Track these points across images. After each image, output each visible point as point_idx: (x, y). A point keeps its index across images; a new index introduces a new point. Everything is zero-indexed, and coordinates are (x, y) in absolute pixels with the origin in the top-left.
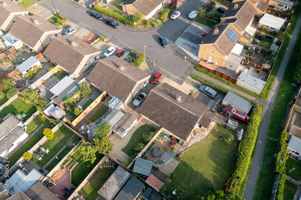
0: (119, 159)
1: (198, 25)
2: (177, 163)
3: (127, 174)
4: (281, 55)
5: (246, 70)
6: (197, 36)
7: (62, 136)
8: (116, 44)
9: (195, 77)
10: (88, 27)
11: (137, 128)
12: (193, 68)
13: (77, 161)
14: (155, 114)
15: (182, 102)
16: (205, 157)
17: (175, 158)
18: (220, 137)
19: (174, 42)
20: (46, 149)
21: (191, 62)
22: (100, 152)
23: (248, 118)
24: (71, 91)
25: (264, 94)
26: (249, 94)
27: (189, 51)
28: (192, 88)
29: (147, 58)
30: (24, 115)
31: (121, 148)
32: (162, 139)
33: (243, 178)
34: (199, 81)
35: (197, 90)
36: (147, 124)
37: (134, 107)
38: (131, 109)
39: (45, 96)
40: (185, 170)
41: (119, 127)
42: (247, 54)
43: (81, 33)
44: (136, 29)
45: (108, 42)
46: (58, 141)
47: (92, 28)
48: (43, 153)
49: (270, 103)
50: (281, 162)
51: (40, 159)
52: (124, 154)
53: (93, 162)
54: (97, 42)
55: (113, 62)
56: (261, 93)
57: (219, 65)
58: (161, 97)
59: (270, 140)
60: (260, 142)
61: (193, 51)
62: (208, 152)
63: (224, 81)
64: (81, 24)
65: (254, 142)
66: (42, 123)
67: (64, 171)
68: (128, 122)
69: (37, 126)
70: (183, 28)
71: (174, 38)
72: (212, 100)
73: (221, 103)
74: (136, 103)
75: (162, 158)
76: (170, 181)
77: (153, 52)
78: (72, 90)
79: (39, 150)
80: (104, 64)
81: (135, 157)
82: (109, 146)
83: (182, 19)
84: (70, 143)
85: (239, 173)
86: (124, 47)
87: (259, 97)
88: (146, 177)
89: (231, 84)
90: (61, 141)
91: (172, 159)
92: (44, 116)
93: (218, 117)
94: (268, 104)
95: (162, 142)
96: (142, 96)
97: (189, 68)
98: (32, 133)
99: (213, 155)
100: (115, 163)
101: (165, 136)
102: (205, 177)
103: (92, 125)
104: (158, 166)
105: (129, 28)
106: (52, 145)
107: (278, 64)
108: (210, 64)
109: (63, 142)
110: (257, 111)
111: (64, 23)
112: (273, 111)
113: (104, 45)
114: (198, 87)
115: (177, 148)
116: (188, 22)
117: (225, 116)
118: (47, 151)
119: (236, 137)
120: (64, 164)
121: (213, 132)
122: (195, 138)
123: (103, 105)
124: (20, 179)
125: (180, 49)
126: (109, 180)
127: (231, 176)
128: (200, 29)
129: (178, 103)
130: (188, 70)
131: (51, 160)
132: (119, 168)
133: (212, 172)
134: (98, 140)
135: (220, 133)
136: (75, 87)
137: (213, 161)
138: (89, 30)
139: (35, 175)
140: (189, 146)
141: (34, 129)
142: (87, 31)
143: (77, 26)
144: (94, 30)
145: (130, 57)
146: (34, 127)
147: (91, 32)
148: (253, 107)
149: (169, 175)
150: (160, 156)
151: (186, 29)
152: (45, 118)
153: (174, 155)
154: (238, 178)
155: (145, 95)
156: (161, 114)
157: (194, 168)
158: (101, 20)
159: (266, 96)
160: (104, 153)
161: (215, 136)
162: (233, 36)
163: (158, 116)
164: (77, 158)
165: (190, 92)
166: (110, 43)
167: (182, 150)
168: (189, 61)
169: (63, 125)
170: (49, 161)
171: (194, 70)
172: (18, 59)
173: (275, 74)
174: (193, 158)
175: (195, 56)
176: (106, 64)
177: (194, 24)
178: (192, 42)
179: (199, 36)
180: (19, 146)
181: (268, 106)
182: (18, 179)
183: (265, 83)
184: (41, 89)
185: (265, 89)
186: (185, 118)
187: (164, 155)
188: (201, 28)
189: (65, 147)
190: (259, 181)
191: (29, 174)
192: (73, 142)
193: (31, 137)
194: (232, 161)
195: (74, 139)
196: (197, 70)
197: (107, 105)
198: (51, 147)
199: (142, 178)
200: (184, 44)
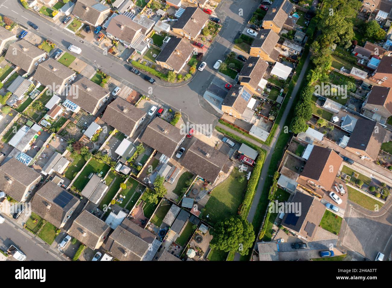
0: (172, 198)
1: (221, 75)
2: (209, 197)
3: (179, 209)
4: (285, 104)
5: (257, 120)
6: (220, 88)
7: (131, 186)
8: (156, 102)
9: (219, 130)
10: (129, 84)
11: (181, 175)
12: (218, 121)
13: (145, 202)
14: (192, 166)
15: (210, 157)
16: (226, 192)
17: (207, 194)
18: (236, 178)
19: (203, 96)
20: (123, 196)
21: (216, 116)
22: (160, 196)
23: (255, 163)
24: (131, 152)
25: (268, 141)
26: (258, 142)
27: (215, 105)
28: (217, 139)
29: (182, 114)
30: (102, 173)
31: (172, 190)
32: (198, 182)
33: (249, 205)
34: (222, 133)
35: (221, 141)
36: (187, 172)
37: (177, 159)
38: (175, 161)
39: (111, 155)
40: (213, 201)
41: (170, 177)
42: (259, 104)
43: (125, 91)
44: (170, 84)
45: (149, 100)
46: (130, 189)
47: (133, 85)
48: (122, 198)
49: (272, 148)
50: (272, 193)
51: (121, 203)
52: (174, 194)
53: (156, 204)
54: (140, 101)
55: (158, 126)
56: (266, 141)
57: (237, 117)
58: (195, 154)
59: (268, 177)
60: (262, 179)
61: (218, 104)
62: (228, 188)
63: (241, 131)
64: (122, 81)
65: (257, 180)
66: (115, 176)
67: (138, 209)
68: (175, 173)
69: (112, 179)
70: (210, 79)
71: (202, 92)
72: (231, 149)
73: (237, 151)
74: (178, 156)
75: (199, 195)
76: (205, 210)
77: (186, 108)
78: (132, 150)
79: (118, 197)
80: (152, 130)
81: (182, 197)
82: (165, 192)
83: (208, 69)
84: (138, 190)
85: (245, 202)
86: (163, 104)
87: (265, 144)
88: (190, 209)
89: (246, 134)
90: (131, 189)
91: (206, 195)
92: (115, 172)
93: (235, 162)
94: (270, 149)
95: (198, 184)
96: (182, 151)
97: (215, 121)
98: (110, 185)
99: (231, 190)
100: (170, 201)
101: (200, 180)
102: (226, 205)
103: (150, 175)
104: (197, 200)
105: (165, 84)
106: (126, 193)
107: (282, 113)
108: (231, 117)
109: (132, 190)
110: (260, 158)
111: (109, 81)
112: (273, 155)
113: (147, 103)
114: (221, 138)
115: (209, 187)
116: (213, 72)
117: (240, 161)
118: (124, 197)
119: (246, 178)
120: (137, 205)
121: (232, 174)
122: (220, 179)
123: (155, 159)
124: (114, 218)
125: (208, 103)
126: (168, 213)
127: (242, 203)
128: (223, 81)
129: (207, 159)
130: (214, 123)
131: (128, 203)
132: (173, 205)
133: (231, 202)
134: (157, 189)
135: (236, 174)
136: (133, 148)
137: (231, 194)
138: (131, 87)
139: (122, 215)
140: (216, 185)
141: (111, 182)
142: (129, 88)
143: (120, 83)
144: (136, 87)
145: (168, 114)
146: (110, 180)
147: (133, 89)
148: (258, 155)
149: (204, 206)
150: (198, 194)
151: (211, 81)
152: (116, 173)
153: (207, 192)
154: (245, 205)
155: (184, 149)
156: (196, 166)
157: (219, 200)
158: (139, 75)
159: (270, 142)
160: (162, 196)
161: (233, 177)
162: (247, 97)
163: (194, 167)
164: (144, 200)
165: (216, 143)
166: (151, 100)
167: (211, 188)
168: (215, 115)
169: (130, 177)
170: (127, 203)
171: (219, 123)
172: (81, 123)
173: (278, 123)
174: (219, 193)
175: (219, 109)
176: (154, 129)
177: (218, 75)
178: (217, 95)
179: (222, 88)
180: (104, 194)
181: (270, 151)
182: (113, 218)
183: (269, 134)
184: (106, 149)
185: (269, 137)
186: (213, 169)
187: (200, 193)
188: (224, 79)
189: (135, 193)
190: (259, 205)
191: (118, 214)
192: (140, 189)
193: (110, 188)
194: (243, 193)
195: (140, 186)
196: (221, 122)
197: (158, 159)
198: (126, 194)
199: (188, 210)
200: (211, 97)
